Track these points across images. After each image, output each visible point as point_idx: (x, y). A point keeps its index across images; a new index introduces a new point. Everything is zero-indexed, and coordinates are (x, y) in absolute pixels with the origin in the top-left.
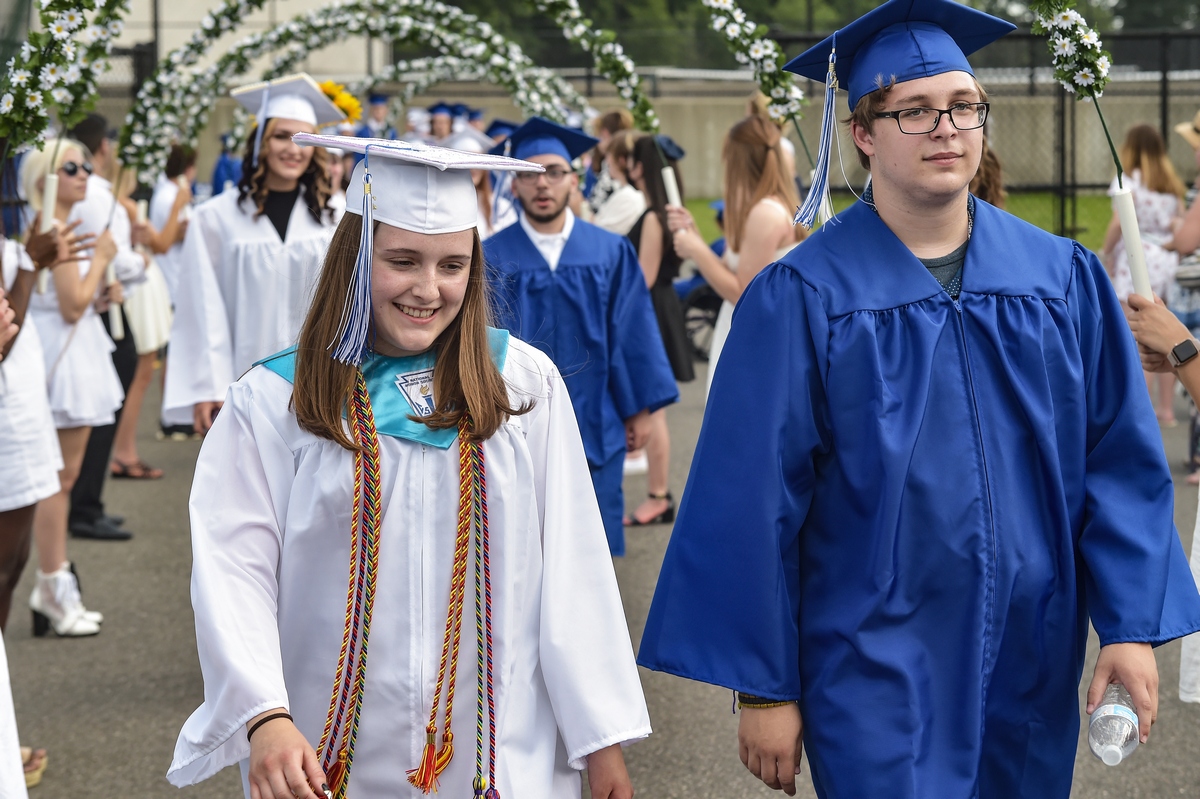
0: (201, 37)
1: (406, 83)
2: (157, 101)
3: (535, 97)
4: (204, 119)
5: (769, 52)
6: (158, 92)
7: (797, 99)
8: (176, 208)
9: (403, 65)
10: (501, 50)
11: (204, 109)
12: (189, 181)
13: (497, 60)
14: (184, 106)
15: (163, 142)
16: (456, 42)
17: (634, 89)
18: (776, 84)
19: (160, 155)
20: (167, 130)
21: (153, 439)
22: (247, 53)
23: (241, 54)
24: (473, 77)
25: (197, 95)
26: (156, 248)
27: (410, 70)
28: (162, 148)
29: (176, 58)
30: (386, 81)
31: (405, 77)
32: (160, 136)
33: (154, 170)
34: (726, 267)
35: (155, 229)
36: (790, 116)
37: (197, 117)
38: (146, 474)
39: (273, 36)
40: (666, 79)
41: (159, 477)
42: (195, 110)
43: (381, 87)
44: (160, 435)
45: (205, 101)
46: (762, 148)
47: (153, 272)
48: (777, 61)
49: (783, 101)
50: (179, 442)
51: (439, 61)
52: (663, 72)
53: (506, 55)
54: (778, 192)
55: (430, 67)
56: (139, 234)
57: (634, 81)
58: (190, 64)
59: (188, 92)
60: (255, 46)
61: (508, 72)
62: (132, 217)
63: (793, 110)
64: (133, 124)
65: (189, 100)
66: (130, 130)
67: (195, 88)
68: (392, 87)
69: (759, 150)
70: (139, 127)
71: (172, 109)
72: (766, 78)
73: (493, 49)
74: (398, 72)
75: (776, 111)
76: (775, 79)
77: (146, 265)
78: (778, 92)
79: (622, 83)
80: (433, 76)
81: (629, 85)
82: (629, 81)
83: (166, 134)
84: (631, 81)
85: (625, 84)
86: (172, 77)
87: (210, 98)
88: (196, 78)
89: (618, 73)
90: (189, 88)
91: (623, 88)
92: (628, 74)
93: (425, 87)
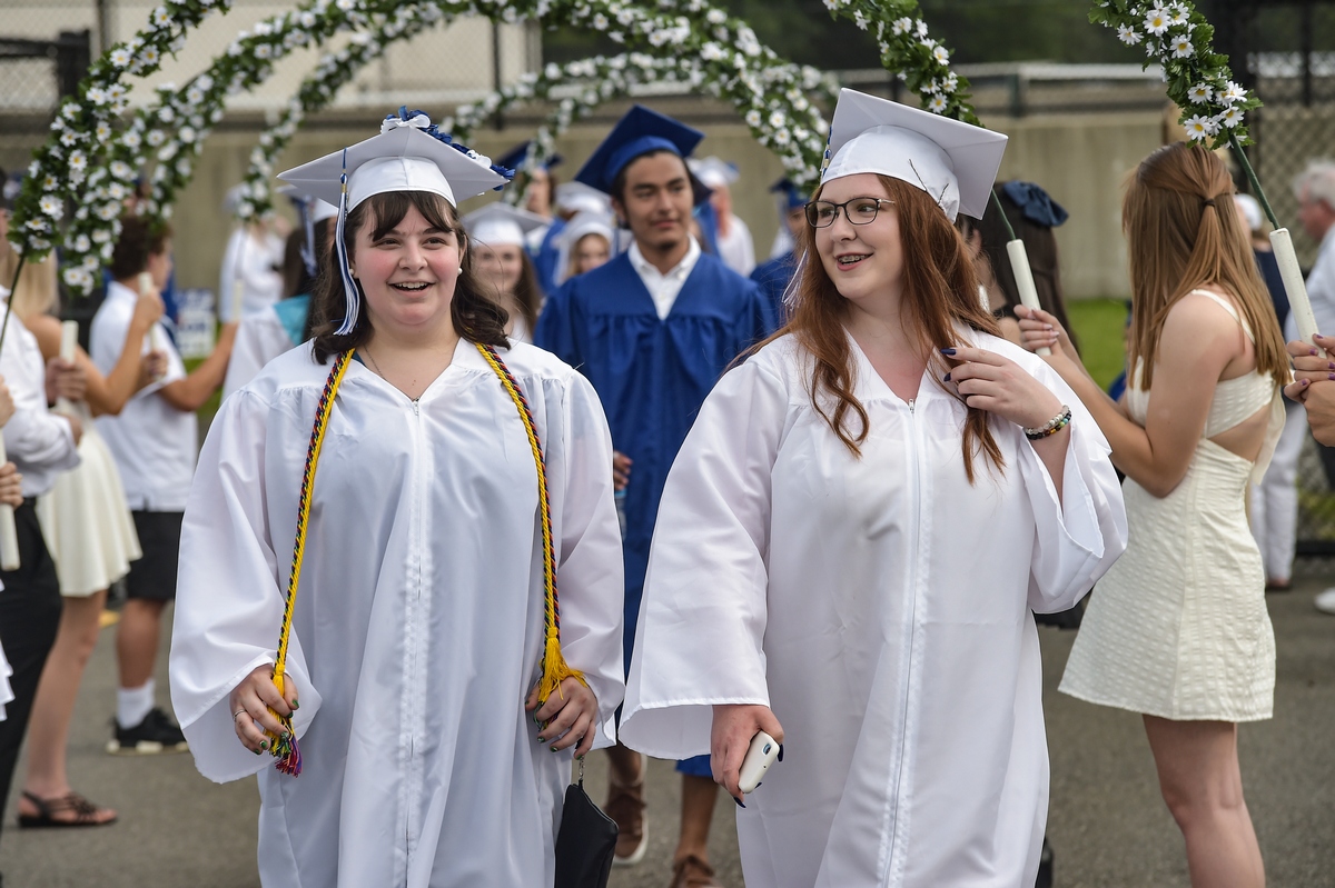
0: (164, 20)
1: (558, 102)
2: (85, 136)
3: (778, 119)
4: (184, 168)
5: (1180, 21)
6: (87, 120)
7: (1236, 103)
8: (136, 332)
9: (553, 71)
10: (723, 34)
11: (185, 149)
12: (156, 283)
13: (712, 51)
14: (145, 147)
15: (109, 213)
16: (636, 20)
17: (950, 96)
18: (1197, 78)
19: (101, 236)
20: (117, 191)
21: (103, 752)
22: (261, 51)
23: (249, 53)
24: (683, 87)
25: (169, 127)
26: (97, 404)
27: (566, 78)
28: (107, 225)
29: (119, 58)
30: (526, 99)
31: (555, 92)
32: (102, 203)
33: (91, 264)
34: (1129, 417)
35: (97, 368)
36: (1226, 135)
37: (171, 164)
38: (85, 816)
39: (308, 19)
40: (1036, 83)
41: (109, 822)
42: (167, 153)
43: (516, 107)
44: (113, 746)
45: (187, 135)
46: (1194, 202)
47: (93, 448)
48: (1196, 39)
49: (1212, 109)
50: (149, 756)
51: (618, 62)
52: (1032, 70)
53: (731, 43)
54: (1223, 279)
55: (602, 73)
56: (63, 379)
57: (951, 83)
58: (147, 71)
59: (153, 122)
60: (275, 39)
61: (733, 72)
62: (48, 349)
63: (1230, 123)
64: (41, 176)
65: (156, 137)
66: (36, 188)
67: (166, 115)
68: (537, 108)
69: (1187, 205)
70: (52, 183)
71: (124, 154)
72: (1176, 69)
73: (709, 34)
74: (544, 83)
75: (1199, 127)
76: (1194, 69)
77: (77, 436)
78: (1199, 94)
79: (930, 86)
80: (607, 88)
81: (942, 90)
82: (942, 82)
83: (113, 199)
84: (945, 83)
85: (934, 88)
86: (115, 94)
87: (196, 130)
88: (166, 96)
89: (923, 69)
90: (155, 115)
91: (932, 95)
92: (940, 71)
93: (593, 107)
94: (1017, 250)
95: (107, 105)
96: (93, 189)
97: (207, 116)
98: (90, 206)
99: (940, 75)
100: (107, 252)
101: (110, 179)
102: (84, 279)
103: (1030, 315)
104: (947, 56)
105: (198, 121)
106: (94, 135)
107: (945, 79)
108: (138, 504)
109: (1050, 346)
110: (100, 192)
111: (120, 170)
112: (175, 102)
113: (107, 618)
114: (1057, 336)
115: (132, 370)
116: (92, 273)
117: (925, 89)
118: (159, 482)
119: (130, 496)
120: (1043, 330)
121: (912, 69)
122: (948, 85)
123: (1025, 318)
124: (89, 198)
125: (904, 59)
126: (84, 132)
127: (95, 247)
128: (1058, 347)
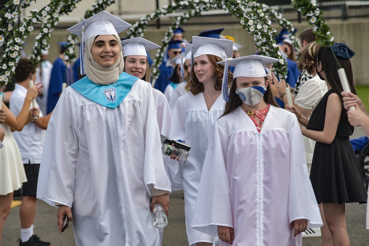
4: (45, 42)
8: (27, 101)
11: (45, 36)
15: (14, 55)
19: (11, 64)
20: (17, 48)
26: (13, 127)
28: (13, 60)
32: (12, 52)
33: (8, 74)
37: (40, 41)
45: (45, 30)
57: (318, 12)
67: (34, 20)
71: (20, 35)
79: (310, 14)
80: (193, 12)
81: (314, 15)
82: (314, 12)
83: (16, 50)
84: (315, 13)
85: (312, 14)
86: (15, 15)
87: (49, 29)
88: (34, 14)
89: (307, 8)
90: (30, 20)
91: (310, 17)
92: (314, 8)
93: (188, 19)
94: (342, 72)
95: (12, 19)
96: (9, 47)
97: (52, 24)
98: (7, 53)
99: (314, 9)
100: (13, 70)
101: (15, 43)
102: (5, 79)
103: (347, 95)
104: (316, 3)
105: (49, 25)
106: (7, 29)
107: (315, 11)
108: (27, 162)
109: (355, 106)
110: (11, 48)
111: (18, 40)
112: (38, 16)
113: (15, 204)
114: (356, 102)
115: (26, 115)
116: (8, 77)
117: (308, 15)
118: (34, 154)
119: (23, 159)
120: (351, 100)
121: (303, 8)
122: (316, 13)
123: (345, 96)
124: (7, 50)
125: (300, 4)
126: (4, 28)
127: (9, 68)
128: (357, 106)
